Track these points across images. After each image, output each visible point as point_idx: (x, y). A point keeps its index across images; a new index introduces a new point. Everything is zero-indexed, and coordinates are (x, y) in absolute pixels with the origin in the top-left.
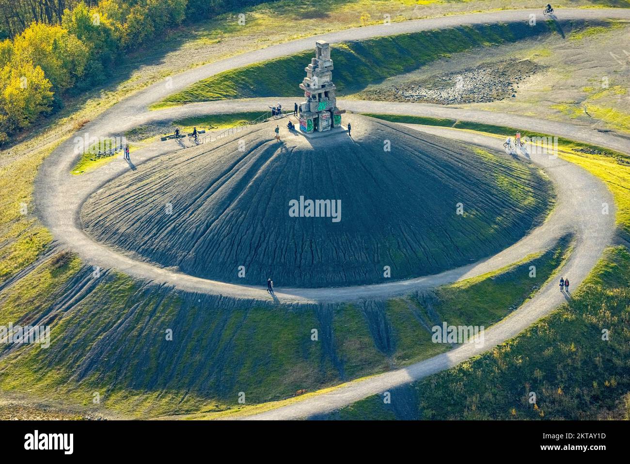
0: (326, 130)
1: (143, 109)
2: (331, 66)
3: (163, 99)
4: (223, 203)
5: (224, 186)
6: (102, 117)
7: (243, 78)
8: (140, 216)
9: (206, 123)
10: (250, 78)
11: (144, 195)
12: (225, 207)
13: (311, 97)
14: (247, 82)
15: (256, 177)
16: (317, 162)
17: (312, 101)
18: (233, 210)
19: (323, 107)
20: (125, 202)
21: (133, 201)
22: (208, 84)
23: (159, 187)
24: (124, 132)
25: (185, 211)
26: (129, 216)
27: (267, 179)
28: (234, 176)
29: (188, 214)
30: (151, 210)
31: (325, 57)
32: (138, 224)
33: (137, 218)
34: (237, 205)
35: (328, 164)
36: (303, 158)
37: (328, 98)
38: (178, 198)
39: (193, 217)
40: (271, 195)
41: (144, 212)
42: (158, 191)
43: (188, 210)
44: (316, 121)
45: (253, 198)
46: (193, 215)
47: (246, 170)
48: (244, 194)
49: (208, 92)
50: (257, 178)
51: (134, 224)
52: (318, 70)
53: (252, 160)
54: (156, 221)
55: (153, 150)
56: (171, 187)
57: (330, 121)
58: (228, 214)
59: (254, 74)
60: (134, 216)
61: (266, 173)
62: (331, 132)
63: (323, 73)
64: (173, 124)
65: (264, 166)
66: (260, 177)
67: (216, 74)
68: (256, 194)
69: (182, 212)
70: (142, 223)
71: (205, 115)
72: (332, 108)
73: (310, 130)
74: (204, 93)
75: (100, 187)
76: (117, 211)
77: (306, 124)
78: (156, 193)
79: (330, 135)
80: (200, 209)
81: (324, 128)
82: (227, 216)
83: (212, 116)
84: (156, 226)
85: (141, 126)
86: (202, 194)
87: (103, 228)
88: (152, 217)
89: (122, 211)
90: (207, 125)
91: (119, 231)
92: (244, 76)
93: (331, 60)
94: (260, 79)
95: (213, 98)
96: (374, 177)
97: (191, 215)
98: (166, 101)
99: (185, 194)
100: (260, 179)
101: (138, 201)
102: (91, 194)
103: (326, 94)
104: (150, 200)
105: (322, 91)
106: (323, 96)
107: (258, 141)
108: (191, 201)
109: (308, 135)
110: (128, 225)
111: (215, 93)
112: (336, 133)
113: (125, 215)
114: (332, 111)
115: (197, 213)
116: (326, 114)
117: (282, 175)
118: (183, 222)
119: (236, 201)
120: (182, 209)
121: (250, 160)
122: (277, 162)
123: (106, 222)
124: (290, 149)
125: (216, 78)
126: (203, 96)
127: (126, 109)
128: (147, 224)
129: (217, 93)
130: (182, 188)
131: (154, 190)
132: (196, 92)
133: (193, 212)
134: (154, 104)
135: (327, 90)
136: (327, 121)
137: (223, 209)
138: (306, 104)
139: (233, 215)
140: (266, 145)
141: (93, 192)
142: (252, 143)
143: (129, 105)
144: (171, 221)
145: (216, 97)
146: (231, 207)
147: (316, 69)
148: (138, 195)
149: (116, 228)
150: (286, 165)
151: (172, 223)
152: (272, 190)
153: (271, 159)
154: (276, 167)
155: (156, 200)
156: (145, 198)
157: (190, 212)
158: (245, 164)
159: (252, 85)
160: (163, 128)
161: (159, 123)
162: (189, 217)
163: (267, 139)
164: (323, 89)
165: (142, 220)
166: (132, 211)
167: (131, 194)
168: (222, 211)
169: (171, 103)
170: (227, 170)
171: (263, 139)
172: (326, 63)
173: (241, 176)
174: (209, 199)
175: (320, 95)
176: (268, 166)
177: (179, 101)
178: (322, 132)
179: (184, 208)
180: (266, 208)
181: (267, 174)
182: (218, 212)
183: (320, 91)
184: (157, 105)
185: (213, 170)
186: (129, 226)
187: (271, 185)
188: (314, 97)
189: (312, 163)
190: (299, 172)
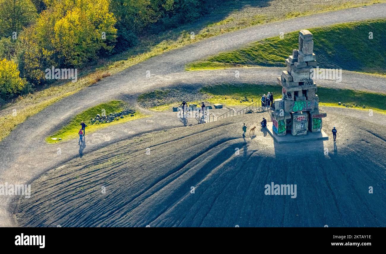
0: (301, 134)
1: (180, 67)
2: (313, 61)
3: (210, 57)
4: (160, 207)
5: (167, 186)
6: (126, 72)
7: (323, 40)
8: (71, 208)
9: (242, 94)
10: (332, 41)
11: (89, 182)
12: (160, 212)
13: (286, 94)
14: (327, 46)
15: (203, 181)
16: (274, 172)
17: (287, 99)
18: (167, 217)
19: (299, 107)
20: (67, 188)
21: (74, 188)
22: (275, 44)
23: (106, 176)
24: (139, 94)
25: (119, 210)
26: (63, 206)
27: (214, 186)
28: (181, 176)
29: (119, 215)
30: (86, 203)
31: (307, 50)
32: (67, 217)
33: (68, 210)
34: (172, 212)
35: (286, 177)
36: (260, 165)
37: (305, 98)
38: (116, 194)
39: (124, 218)
40: (212, 206)
41: (77, 205)
42: (102, 181)
43: (122, 209)
44: (290, 123)
45: (192, 206)
46: (124, 216)
47: (195, 171)
48: (184, 200)
49: (270, 53)
50: (203, 183)
51: (63, 216)
52: (297, 64)
53: (205, 160)
54: (85, 217)
55: (148, 124)
56: (116, 179)
57: (307, 124)
58: (160, 221)
59: (338, 37)
60: (66, 208)
61: (215, 177)
62: (306, 138)
63: (301, 68)
64: (201, 91)
65: (216, 169)
66: (207, 181)
67: (291, 32)
68: (196, 201)
69: (116, 210)
70: (71, 217)
71: (243, 84)
72: (311, 110)
73: (282, 132)
74: (264, 55)
75: (64, 162)
76: (54, 198)
77: (278, 125)
78: (99, 182)
79: (304, 141)
80: (134, 210)
81: (298, 132)
82: (159, 223)
83: (252, 85)
84: (83, 223)
85: (163, 89)
86: (143, 192)
87: (32, 217)
88: (83, 212)
89: (59, 198)
90: (242, 96)
91: (46, 223)
92: (325, 38)
93: (314, 54)
94: (344, 43)
95: (274, 61)
96: (336, 197)
97: (122, 215)
98: (212, 60)
99: (125, 190)
100: (206, 185)
101: (78, 189)
102: (48, 170)
103: (305, 92)
104: (89, 190)
105: (299, 89)
106: (300, 94)
107: (221, 137)
108: (128, 198)
109: (277, 138)
110: (57, 216)
111: (279, 55)
112: (311, 140)
113: (59, 204)
114: (310, 113)
115: (129, 214)
116: (302, 116)
117: (231, 183)
118: (111, 223)
119: (173, 207)
120: (115, 207)
121: (204, 159)
122: (230, 167)
123: (38, 210)
124: (250, 153)
125: (288, 38)
126: (262, 59)
127: (160, 65)
128: (75, 219)
129: (281, 56)
130: (126, 182)
131: (99, 179)
132: (254, 53)
133: (125, 213)
134: (196, 63)
135: (305, 89)
136: (302, 123)
137: (157, 215)
138: (280, 102)
139: (165, 222)
140: (226, 143)
141: (52, 168)
142: (213, 139)
143: (166, 61)
144: (100, 220)
145: (277, 61)
146: (166, 213)
147: (295, 63)
148: (82, 182)
149: (44, 218)
150: (239, 171)
151: (100, 223)
152: (215, 200)
153: (226, 161)
154: (228, 172)
155: (95, 191)
156: (86, 187)
157: (123, 213)
158: (197, 164)
159: (330, 50)
160: (188, 95)
161: (185, 88)
162: (120, 218)
163: (231, 136)
164: (300, 87)
165: (71, 214)
166: (67, 201)
167: (78, 180)
168: (154, 216)
169: (218, 63)
170: (177, 167)
171: (226, 136)
172: (307, 57)
173: (188, 178)
174: (147, 200)
175: (296, 93)
176: (221, 170)
177: (228, 62)
178: (296, 136)
179: (118, 206)
180: (202, 220)
181: (215, 179)
182: (150, 216)
183: (296, 89)
184: (199, 64)
185: (164, 165)
186: (57, 219)
187: (215, 193)
188: (289, 95)
189: (269, 172)
190: (250, 183)
